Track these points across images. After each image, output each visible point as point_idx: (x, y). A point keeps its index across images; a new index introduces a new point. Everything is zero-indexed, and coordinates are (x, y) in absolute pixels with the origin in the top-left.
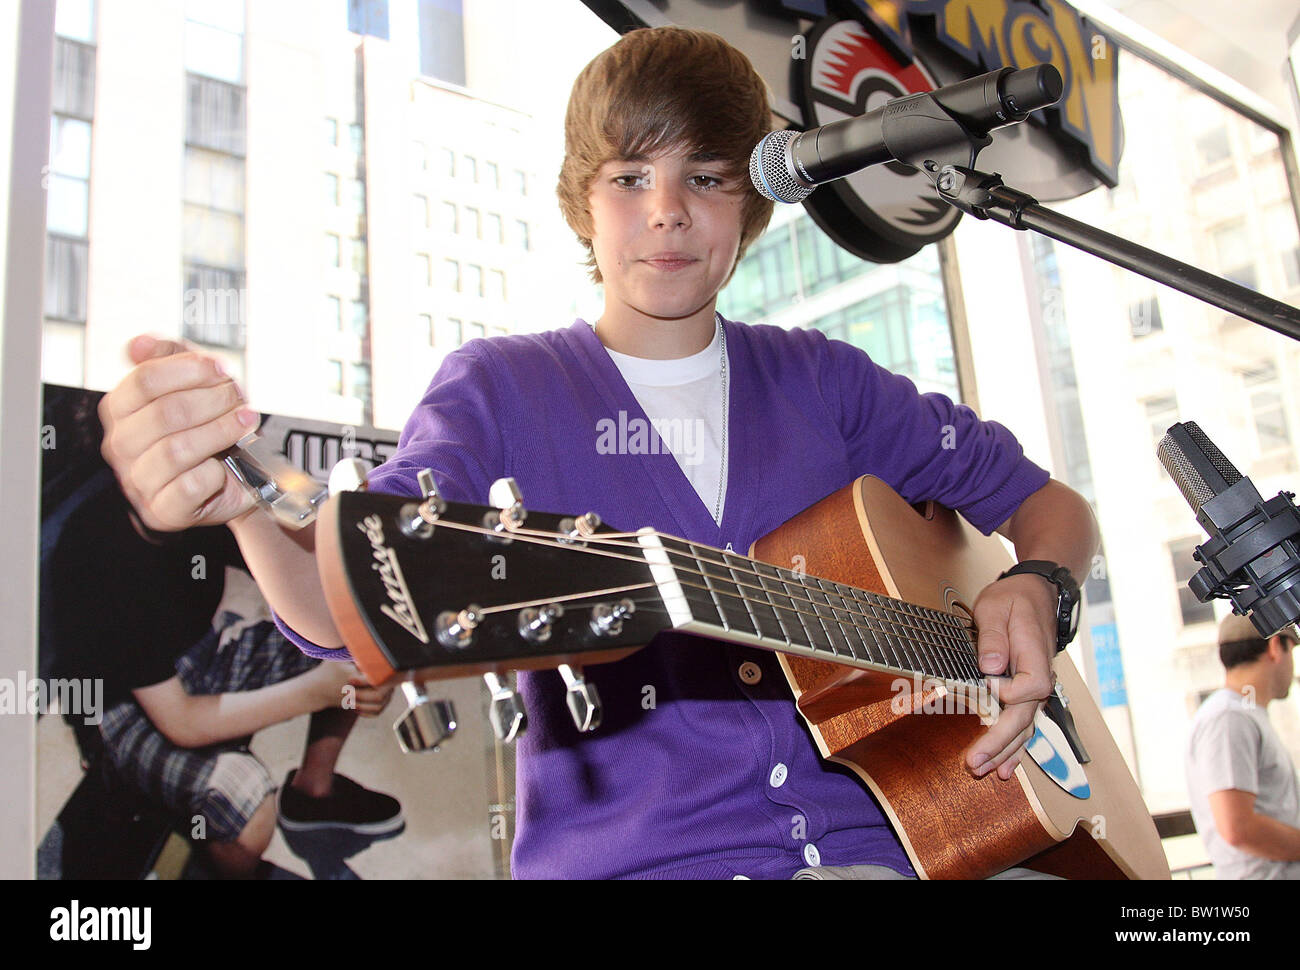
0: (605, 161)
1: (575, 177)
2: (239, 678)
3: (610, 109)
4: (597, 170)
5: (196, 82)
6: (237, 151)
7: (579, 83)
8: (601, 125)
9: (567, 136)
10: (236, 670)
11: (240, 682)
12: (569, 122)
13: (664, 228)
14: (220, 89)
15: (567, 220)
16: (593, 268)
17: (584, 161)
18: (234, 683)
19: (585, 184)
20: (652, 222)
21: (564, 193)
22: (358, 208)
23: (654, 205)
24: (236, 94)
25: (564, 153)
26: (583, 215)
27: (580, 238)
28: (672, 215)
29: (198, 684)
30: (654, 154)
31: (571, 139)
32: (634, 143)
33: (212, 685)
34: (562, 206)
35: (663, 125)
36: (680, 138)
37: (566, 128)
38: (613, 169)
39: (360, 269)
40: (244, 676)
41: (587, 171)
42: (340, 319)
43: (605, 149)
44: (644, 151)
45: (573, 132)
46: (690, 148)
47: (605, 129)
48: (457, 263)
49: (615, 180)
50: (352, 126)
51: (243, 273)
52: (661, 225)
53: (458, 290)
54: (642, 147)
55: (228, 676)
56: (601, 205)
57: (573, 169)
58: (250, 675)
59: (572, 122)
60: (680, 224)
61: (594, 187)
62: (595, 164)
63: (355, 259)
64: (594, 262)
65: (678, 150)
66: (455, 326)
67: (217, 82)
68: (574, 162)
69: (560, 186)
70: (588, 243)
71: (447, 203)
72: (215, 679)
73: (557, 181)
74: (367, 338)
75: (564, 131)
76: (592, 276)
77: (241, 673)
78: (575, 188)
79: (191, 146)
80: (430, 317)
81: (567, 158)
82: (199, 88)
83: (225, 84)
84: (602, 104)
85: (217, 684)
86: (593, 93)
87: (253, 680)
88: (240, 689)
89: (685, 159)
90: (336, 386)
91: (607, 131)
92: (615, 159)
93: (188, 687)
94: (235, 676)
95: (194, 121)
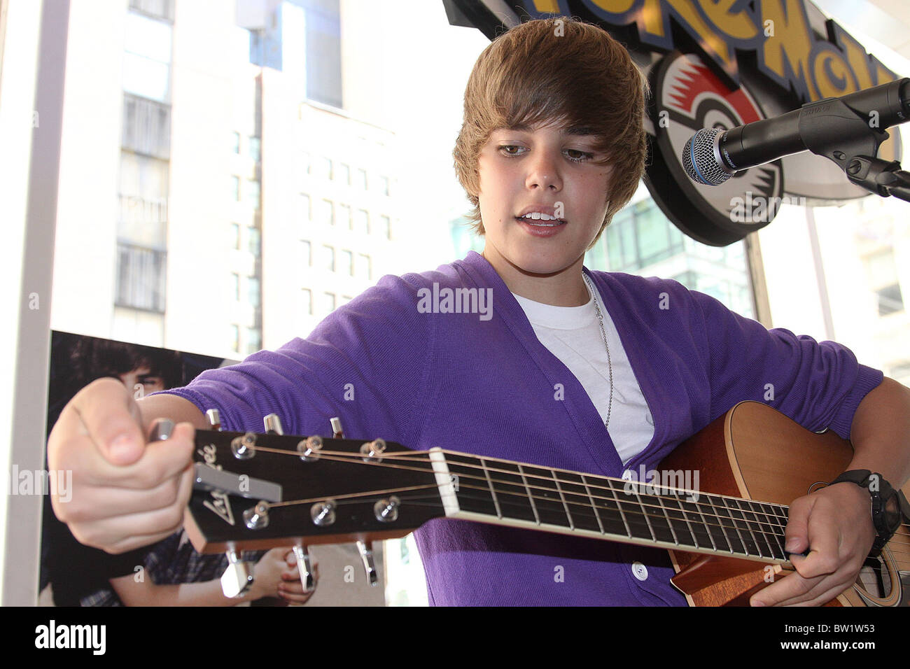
0: (494, 129)
1: (469, 141)
2: (195, 571)
3: (502, 83)
4: (487, 135)
5: (131, 100)
6: (163, 155)
7: (480, 61)
8: (494, 97)
9: (465, 106)
10: (193, 565)
11: (196, 574)
12: (468, 94)
13: (538, 187)
14: (150, 105)
15: (460, 179)
16: (477, 222)
17: (478, 128)
18: (190, 575)
19: (477, 147)
20: (528, 183)
21: (459, 155)
22: (254, 202)
23: (533, 169)
24: (163, 111)
25: (462, 122)
26: (472, 174)
27: (469, 195)
28: (545, 177)
29: (162, 575)
30: (536, 124)
31: (469, 109)
32: (519, 114)
33: (173, 576)
34: (457, 167)
35: (545, 100)
36: (559, 113)
37: (465, 99)
38: (502, 137)
39: (256, 252)
40: (198, 570)
41: (480, 136)
42: (238, 291)
43: (496, 118)
44: (528, 121)
45: (470, 103)
46: (567, 121)
47: (497, 100)
48: (332, 249)
49: (501, 148)
50: (252, 138)
51: (165, 253)
52: (536, 186)
53: (333, 270)
54: (526, 118)
55: (186, 570)
56: (488, 168)
57: (468, 134)
58: (204, 568)
59: (471, 93)
60: (552, 187)
61: (484, 150)
62: (486, 131)
63: (251, 244)
64: (479, 217)
65: (556, 123)
66: (330, 298)
67: (148, 100)
68: (470, 128)
69: (457, 150)
70: (476, 200)
71: (326, 200)
72: (175, 572)
73: (453, 145)
74: (259, 307)
75: (463, 102)
76: (476, 229)
77: (196, 566)
78: (469, 151)
79: (125, 150)
80: (310, 291)
81: (464, 125)
82: (133, 104)
83: (155, 102)
84: (496, 79)
85: (176, 576)
86: (489, 70)
87: (206, 573)
88: (194, 581)
89: (562, 131)
90: (234, 345)
91: (498, 101)
92: (503, 127)
93: (154, 578)
94: (192, 570)
95: (129, 131)
